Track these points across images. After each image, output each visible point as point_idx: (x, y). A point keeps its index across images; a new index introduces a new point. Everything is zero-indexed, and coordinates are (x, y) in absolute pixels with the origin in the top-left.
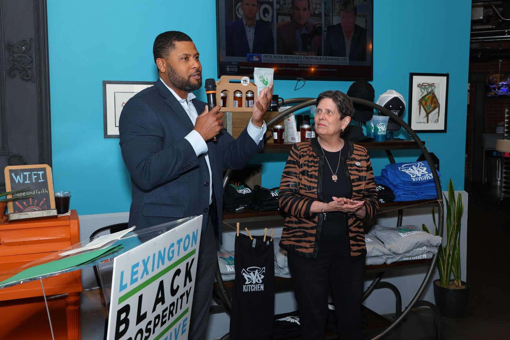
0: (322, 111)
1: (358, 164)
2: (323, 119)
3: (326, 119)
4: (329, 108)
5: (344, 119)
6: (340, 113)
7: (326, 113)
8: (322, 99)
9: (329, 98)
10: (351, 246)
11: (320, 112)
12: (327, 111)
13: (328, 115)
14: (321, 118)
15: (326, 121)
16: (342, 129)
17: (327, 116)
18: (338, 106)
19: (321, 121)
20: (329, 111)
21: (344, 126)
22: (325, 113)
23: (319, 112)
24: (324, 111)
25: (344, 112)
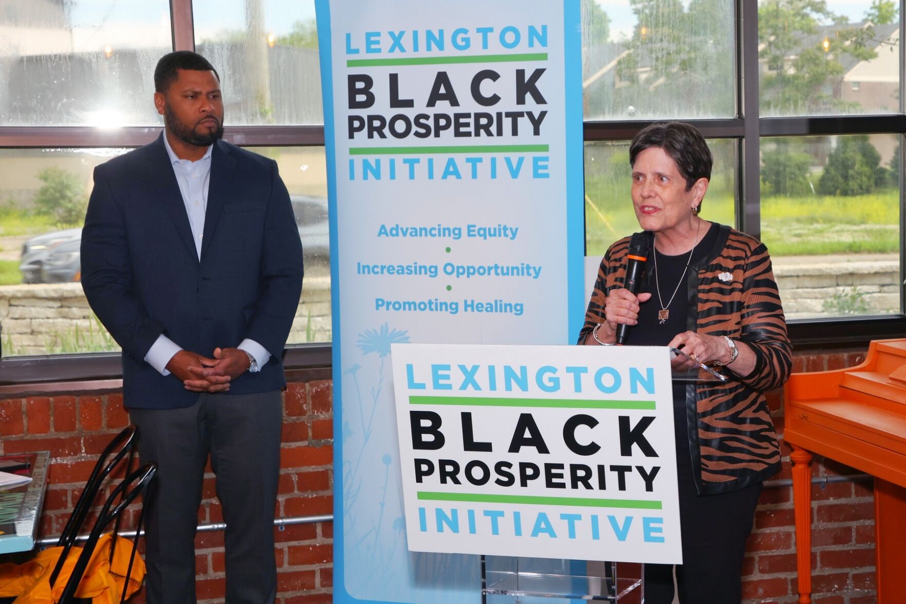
0: (644, 176)
1: (725, 277)
2: (651, 196)
3: (657, 194)
4: (660, 170)
5: (693, 188)
6: (685, 175)
7: (654, 180)
8: (642, 152)
9: (657, 147)
10: (702, 459)
11: (641, 179)
12: (657, 176)
13: (660, 185)
14: (646, 194)
15: (657, 198)
16: (693, 207)
17: (657, 189)
18: (678, 162)
19: (646, 200)
20: (660, 177)
21: (696, 199)
22: (652, 182)
23: (638, 179)
24: (650, 177)
25: (691, 170)
